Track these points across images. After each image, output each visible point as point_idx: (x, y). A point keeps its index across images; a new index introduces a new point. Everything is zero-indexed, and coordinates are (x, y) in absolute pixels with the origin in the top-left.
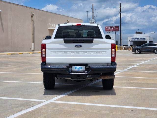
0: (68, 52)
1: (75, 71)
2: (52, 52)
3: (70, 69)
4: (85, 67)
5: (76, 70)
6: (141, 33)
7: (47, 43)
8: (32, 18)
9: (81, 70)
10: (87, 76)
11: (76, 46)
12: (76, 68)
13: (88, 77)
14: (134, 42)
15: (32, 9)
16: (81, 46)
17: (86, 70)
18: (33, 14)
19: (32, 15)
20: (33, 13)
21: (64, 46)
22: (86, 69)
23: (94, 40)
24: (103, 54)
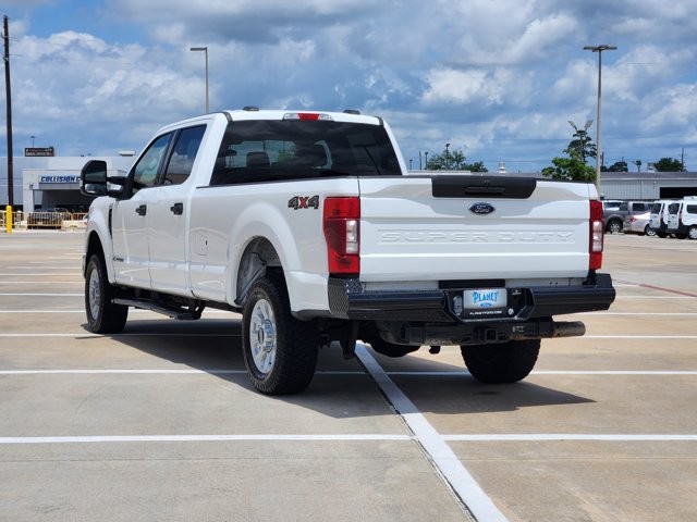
0: (444, 234)
1: (474, 310)
2: (384, 234)
3: (458, 301)
4: (509, 293)
5: (478, 304)
6: (50, 152)
7: (366, 195)
9: (494, 304)
10: (514, 329)
11: (473, 209)
12: (477, 296)
13: (517, 332)
14: (47, 193)
16: (492, 209)
17: (510, 304)
21: (428, 207)
22: (511, 301)
23: (538, 183)
24: (564, 240)
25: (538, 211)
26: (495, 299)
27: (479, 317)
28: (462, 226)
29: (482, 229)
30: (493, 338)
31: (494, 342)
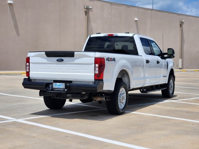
0: (50, 67)
1: (55, 89)
2: (35, 67)
3: (50, 86)
4: (66, 85)
5: (56, 87)
7: (31, 57)
8: (181, 27)
9: (61, 87)
10: (68, 95)
12: (56, 85)
15: (182, 16)
16: (62, 60)
18: (182, 23)
19: (180, 23)
20: (183, 21)
21: (46, 60)
22: (66, 87)
23: (75, 53)
24: (86, 70)
25: (77, 61)
26: (62, 86)
27: (56, 91)
28: (55, 65)
29: (60, 66)
30: (57, 97)
31: (58, 98)
